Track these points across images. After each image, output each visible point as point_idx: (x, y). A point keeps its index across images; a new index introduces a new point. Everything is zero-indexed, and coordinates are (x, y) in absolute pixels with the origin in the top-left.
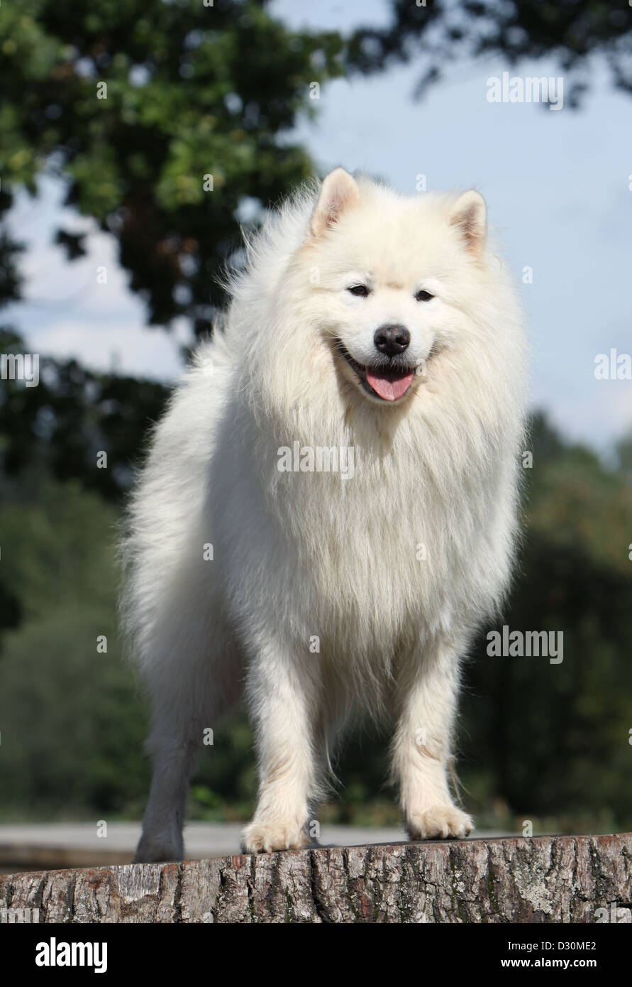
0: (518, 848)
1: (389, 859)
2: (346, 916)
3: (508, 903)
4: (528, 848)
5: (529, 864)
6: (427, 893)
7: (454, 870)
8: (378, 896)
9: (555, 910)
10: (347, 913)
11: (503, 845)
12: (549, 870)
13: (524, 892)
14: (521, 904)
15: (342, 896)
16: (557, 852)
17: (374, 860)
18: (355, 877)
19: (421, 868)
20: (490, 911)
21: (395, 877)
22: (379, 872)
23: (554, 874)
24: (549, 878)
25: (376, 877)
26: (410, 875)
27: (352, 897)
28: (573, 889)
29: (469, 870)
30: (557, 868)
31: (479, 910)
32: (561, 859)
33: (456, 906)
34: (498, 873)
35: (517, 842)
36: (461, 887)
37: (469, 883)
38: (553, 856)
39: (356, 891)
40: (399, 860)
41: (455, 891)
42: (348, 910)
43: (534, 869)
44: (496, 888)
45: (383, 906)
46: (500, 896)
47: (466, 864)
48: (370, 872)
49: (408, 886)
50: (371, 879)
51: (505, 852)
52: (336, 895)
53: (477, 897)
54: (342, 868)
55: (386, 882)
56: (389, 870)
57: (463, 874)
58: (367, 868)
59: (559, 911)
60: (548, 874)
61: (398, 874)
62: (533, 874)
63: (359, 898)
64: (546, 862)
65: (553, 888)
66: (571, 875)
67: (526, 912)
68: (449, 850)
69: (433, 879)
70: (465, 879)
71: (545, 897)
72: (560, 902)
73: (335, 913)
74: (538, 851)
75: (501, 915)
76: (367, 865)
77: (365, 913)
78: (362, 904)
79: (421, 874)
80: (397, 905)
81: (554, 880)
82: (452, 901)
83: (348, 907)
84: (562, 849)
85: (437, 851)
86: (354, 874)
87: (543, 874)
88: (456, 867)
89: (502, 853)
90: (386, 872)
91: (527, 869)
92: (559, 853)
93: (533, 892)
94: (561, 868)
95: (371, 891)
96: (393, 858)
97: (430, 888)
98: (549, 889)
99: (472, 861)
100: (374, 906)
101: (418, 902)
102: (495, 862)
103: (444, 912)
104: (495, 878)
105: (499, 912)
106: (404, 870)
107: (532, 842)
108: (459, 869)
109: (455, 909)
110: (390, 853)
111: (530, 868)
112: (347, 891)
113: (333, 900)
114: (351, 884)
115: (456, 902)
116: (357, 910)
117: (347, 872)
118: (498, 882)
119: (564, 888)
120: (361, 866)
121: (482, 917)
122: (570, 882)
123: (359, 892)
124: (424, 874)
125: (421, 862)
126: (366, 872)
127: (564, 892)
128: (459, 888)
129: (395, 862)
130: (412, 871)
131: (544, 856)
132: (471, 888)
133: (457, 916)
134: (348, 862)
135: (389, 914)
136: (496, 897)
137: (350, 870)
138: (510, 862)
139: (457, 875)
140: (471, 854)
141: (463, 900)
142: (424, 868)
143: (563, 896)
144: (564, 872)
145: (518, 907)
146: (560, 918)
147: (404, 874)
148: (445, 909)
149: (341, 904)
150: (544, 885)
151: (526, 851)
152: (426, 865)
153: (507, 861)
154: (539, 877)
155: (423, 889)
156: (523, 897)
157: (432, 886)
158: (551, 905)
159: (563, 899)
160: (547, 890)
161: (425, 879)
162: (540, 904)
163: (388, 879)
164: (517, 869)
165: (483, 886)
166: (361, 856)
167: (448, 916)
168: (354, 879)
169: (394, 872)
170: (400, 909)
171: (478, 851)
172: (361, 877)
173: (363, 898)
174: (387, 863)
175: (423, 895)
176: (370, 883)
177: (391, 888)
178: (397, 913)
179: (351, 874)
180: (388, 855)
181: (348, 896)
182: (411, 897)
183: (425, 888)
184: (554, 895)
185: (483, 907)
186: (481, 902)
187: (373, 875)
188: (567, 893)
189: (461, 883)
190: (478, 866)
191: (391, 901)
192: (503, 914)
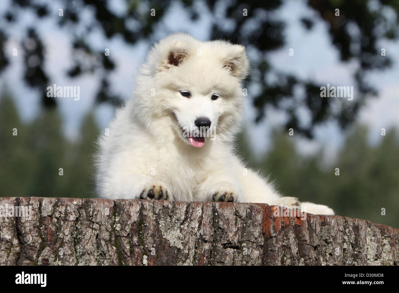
0: (163, 206)
1: (70, 206)
2: (35, 240)
3: (150, 239)
4: (170, 206)
5: (170, 216)
6: (93, 229)
7: (115, 216)
8: (59, 229)
9: (185, 247)
10: (36, 238)
11: (153, 203)
12: (184, 221)
13: (165, 234)
14: (161, 242)
15: (34, 227)
16: (190, 210)
17: (59, 206)
18: (45, 216)
19: (91, 213)
20: (137, 244)
21: (72, 218)
22: (62, 213)
23: (187, 224)
24: (183, 226)
25: (60, 217)
26: (83, 217)
27: (41, 228)
28: (198, 234)
29: (125, 216)
30: (189, 220)
31: (129, 243)
32: (192, 215)
33: (113, 239)
34: (146, 220)
35: (163, 202)
36: (118, 227)
37: (123, 224)
38: (187, 212)
39: (44, 225)
40: (77, 207)
41: (114, 230)
42: (37, 236)
43: (173, 220)
44: (144, 230)
45: (61, 235)
46: (145, 235)
47: (123, 213)
48: (56, 213)
49: (81, 224)
50: (56, 218)
51: (153, 207)
52: (30, 226)
53: (128, 234)
54: (37, 210)
55: (65, 220)
56: (69, 213)
57: (120, 219)
58: (54, 211)
59: (187, 247)
60: (182, 224)
61: (74, 216)
62: (172, 223)
63: (46, 229)
64: (181, 215)
65: (185, 233)
66: (197, 225)
67: (164, 247)
68: (113, 203)
69: (98, 220)
70: (121, 222)
71: (179, 238)
72: (188, 242)
73: (27, 237)
74: (177, 209)
75: (144, 247)
76: (55, 209)
77: (49, 239)
78: (47, 233)
79: (91, 217)
80: (72, 235)
81: (186, 228)
82: (111, 236)
83: (37, 234)
84: (193, 208)
85: (104, 203)
86: (45, 214)
87: (179, 224)
88: (117, 215)
89: (152, 209)
90: (66, 214)
91: (169, 219)
92: (191, 211)
93: (171, 235)
94: (191, 220)
95: (55, 225)
96: (72, 205)
97: (96, 226)
98: (182, 234)
99: (128, 211)
100: (56, 235)
101: (86, 234)
102: (145, 213)
103: (104, 242)
104: (144, 223)
105: (144, 245)
106: (80, 214)
107: (174, 203)
108: (119, 216)
109: (112, 241)
110: (71, 202)
111: (171, 219)
112: (38, 224)
113: (27, 229)
114: (42, 220)
115: (113, 236)
116: (43, 236)
117: (41, 212)
118: (146, 226)
119: (192, 233)
120: (50, 209)
121: (131, 247)
122: (196, 229)
123: (46, 225)
124: (93, 217)
125: (92, 210)
126: (53, 213)
127: (192, 235)
128: (117, 228)
129: (73, 208)
130: (85, 215)
131: (181, 212)
132: (125, 228)
133: (113, 245)
134: (42, 206)
135: (64, 240)
136: (143, 235)
137: (42, 211)
138: (156, 214)
139: (117, 220)
140: (128, 207)
141: (119, 236)
142: (93, 213)
143: (191, 238)
144: (193, 223)
145: (158, 243)
146: (187, 252)
147: (80, 216)
148: (104, 240)
149: (33, 232)
150: (179, 231)
151: (169, 208)
152: (94, 212)
153: (154, 213)
154: (176, 225)
155: (91, 226)
156: (164, 237)
157: (97, 225)
158: (182, 243)
159: (190, 240)
160: (180, 234)
161: (93, 220)
162: (175, 242)
163: (67, 218)
164: (162, 219)
165: (135, 228)
166: (51, 202)
167: (106, 244)
168: (44, 217)
169: (72, 214)
170: (74, 238)
171: (133, 205)
172: (49, 216)
173: (48, 230)
174: (68, 208)
175: (90, 230)
176: (55, 220)
177: (68, 224)
178: (70, 240)
179: (43, 214)
180: (69, 203)
181: (38, 227)
182: (82, 231)
183: (93, 226)
184: (185, 237)
185: (132, 241)
186: (132, 237)
187: (57, 215)
188: (194, 236)
189: (119, 225)
190: (132, 215)
191: (67, 232)
192: (146, 246)
